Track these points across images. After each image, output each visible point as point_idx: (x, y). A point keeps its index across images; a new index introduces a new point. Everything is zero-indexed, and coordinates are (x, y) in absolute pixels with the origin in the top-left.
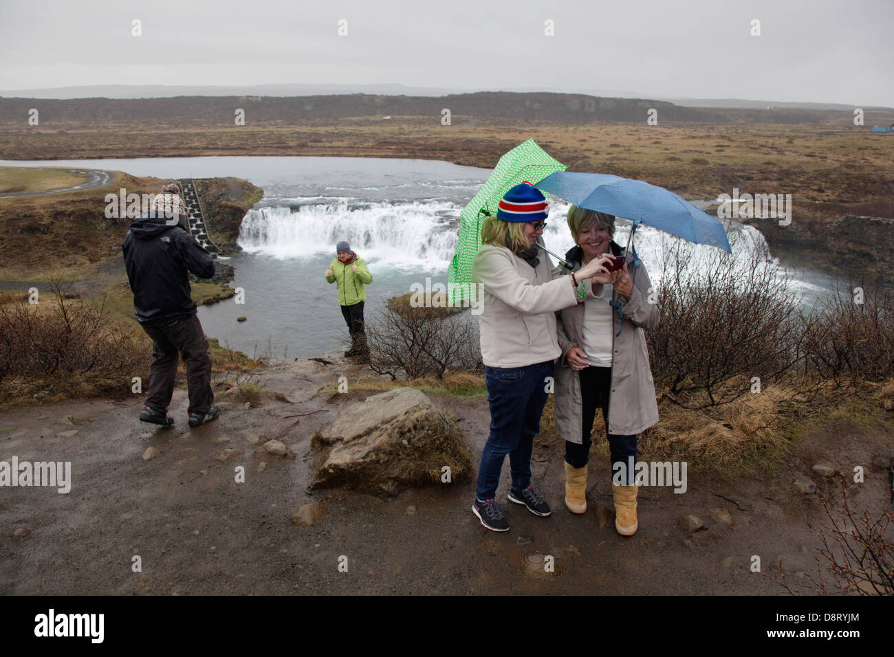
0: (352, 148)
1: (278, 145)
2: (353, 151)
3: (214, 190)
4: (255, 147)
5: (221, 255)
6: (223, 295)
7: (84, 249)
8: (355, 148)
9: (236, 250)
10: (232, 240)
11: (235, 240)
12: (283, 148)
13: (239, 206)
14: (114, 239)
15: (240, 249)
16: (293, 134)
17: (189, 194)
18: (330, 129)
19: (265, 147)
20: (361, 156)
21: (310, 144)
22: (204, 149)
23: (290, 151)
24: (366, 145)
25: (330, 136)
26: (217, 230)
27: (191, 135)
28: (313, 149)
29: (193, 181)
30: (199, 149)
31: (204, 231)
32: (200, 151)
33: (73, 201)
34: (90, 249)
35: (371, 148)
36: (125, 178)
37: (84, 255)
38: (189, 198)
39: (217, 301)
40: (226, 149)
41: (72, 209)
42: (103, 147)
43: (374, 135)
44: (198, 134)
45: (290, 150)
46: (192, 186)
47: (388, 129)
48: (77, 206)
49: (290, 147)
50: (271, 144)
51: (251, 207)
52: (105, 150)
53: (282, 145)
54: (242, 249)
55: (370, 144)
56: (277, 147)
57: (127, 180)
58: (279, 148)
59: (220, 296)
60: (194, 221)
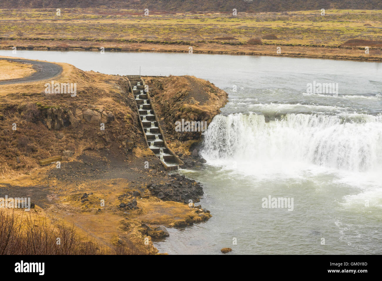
0: (314, 46)
1: (227, 41)
2: (317, 51)
3: (170, 91)
4: (199, 42)
5: (183, 167)
6: (197, 217)
7: (33, 150)
8: (319, 46)
9: (199, 163)
10: (195, 151)
11: (198, 151)
12: (233, 44)
13: (205, 110)
14: (66, 141)
15: (203, 161)
16: (240, 28)
17: (139, 93)
18: (281, 24)
19: (211, 42)
20: (328, 58)
21: (263, 41)
22: (143, 42)
23: (241, 49)
24: (331, 43)
25: (283, 31)
26: (177, 138)
27: (124, 26)
28: (269, 46)
29: (142, 79)
30: (137, 42)
31: (161, 137)
32: (138, 44)
33: (24, 95)
34: (40, 150)
35: (339, 47)
36: (74, 71)
37: (34, 157)
38: (140, 97)
39: (191, 224)
40: (166, 43)
41: (24, 104)
42: (32, 36)
43: (337, 33)
44: (133, 26)
45: (240, 47)
46: (142, 84)
47: (353, 25)
48: (28, 101)
49: (241, 44)
50: (217, 39)
51: (218, 112)
52: (35, 39)
53: (231, 41)
54: (205, 161)
55: (337, 43)
56: (225, 44)
57: (77, 73)
58: (229, 44)
59: (194, 219)
60: (149, 125)
